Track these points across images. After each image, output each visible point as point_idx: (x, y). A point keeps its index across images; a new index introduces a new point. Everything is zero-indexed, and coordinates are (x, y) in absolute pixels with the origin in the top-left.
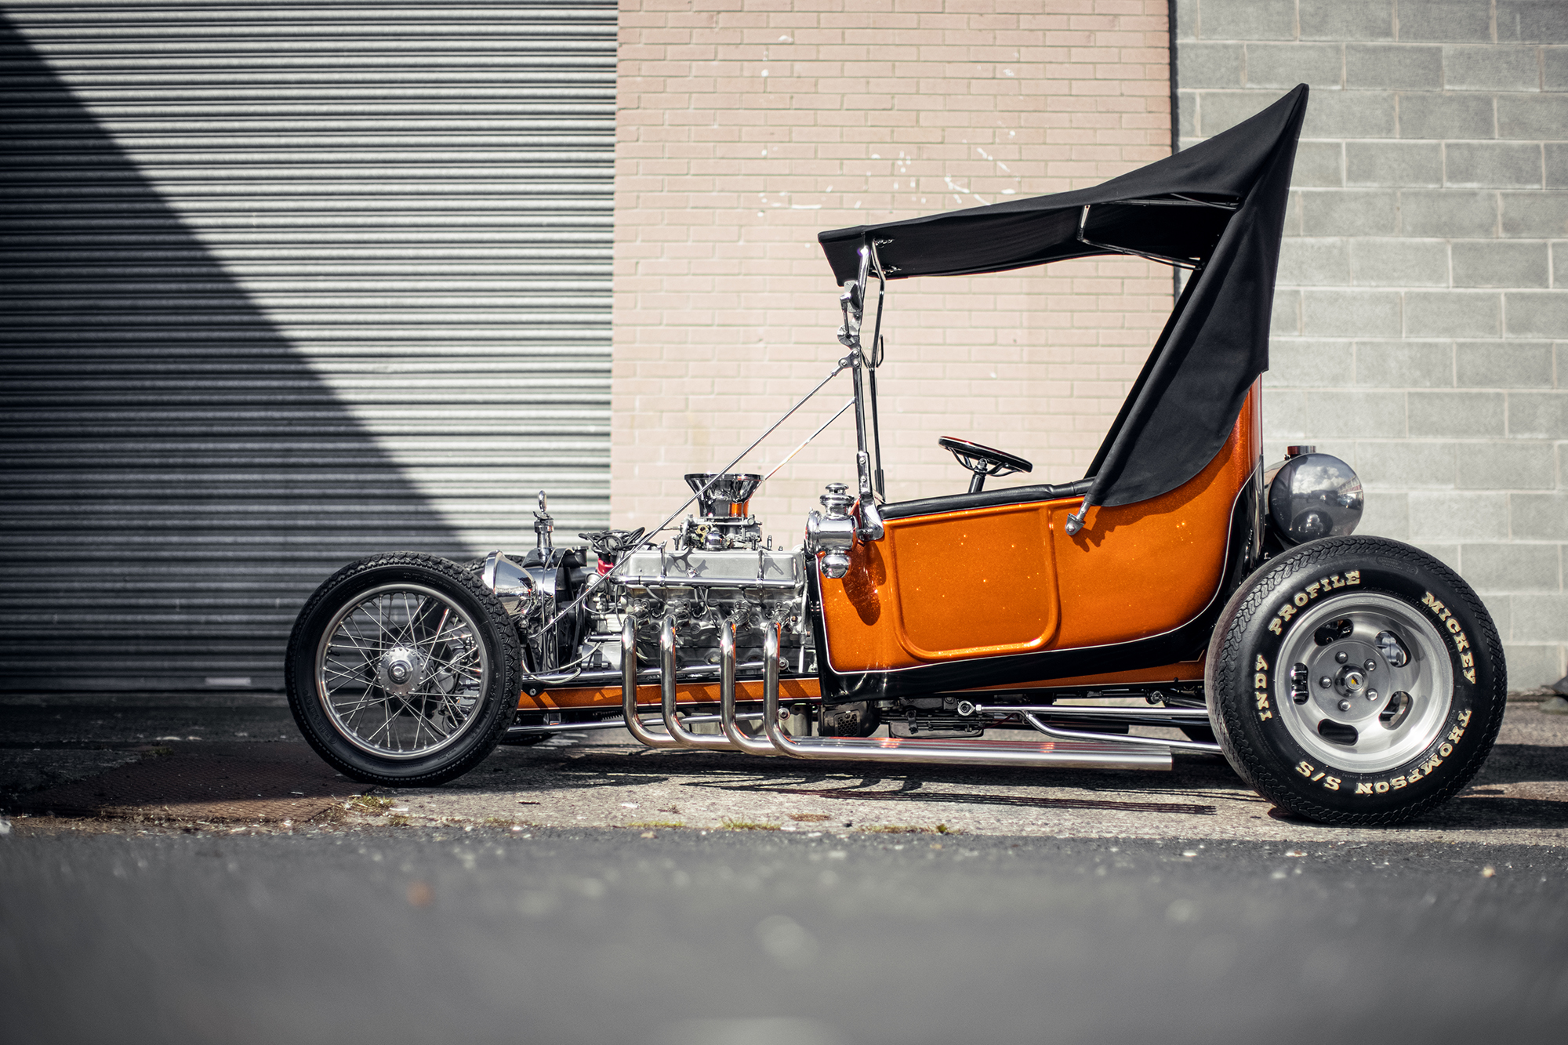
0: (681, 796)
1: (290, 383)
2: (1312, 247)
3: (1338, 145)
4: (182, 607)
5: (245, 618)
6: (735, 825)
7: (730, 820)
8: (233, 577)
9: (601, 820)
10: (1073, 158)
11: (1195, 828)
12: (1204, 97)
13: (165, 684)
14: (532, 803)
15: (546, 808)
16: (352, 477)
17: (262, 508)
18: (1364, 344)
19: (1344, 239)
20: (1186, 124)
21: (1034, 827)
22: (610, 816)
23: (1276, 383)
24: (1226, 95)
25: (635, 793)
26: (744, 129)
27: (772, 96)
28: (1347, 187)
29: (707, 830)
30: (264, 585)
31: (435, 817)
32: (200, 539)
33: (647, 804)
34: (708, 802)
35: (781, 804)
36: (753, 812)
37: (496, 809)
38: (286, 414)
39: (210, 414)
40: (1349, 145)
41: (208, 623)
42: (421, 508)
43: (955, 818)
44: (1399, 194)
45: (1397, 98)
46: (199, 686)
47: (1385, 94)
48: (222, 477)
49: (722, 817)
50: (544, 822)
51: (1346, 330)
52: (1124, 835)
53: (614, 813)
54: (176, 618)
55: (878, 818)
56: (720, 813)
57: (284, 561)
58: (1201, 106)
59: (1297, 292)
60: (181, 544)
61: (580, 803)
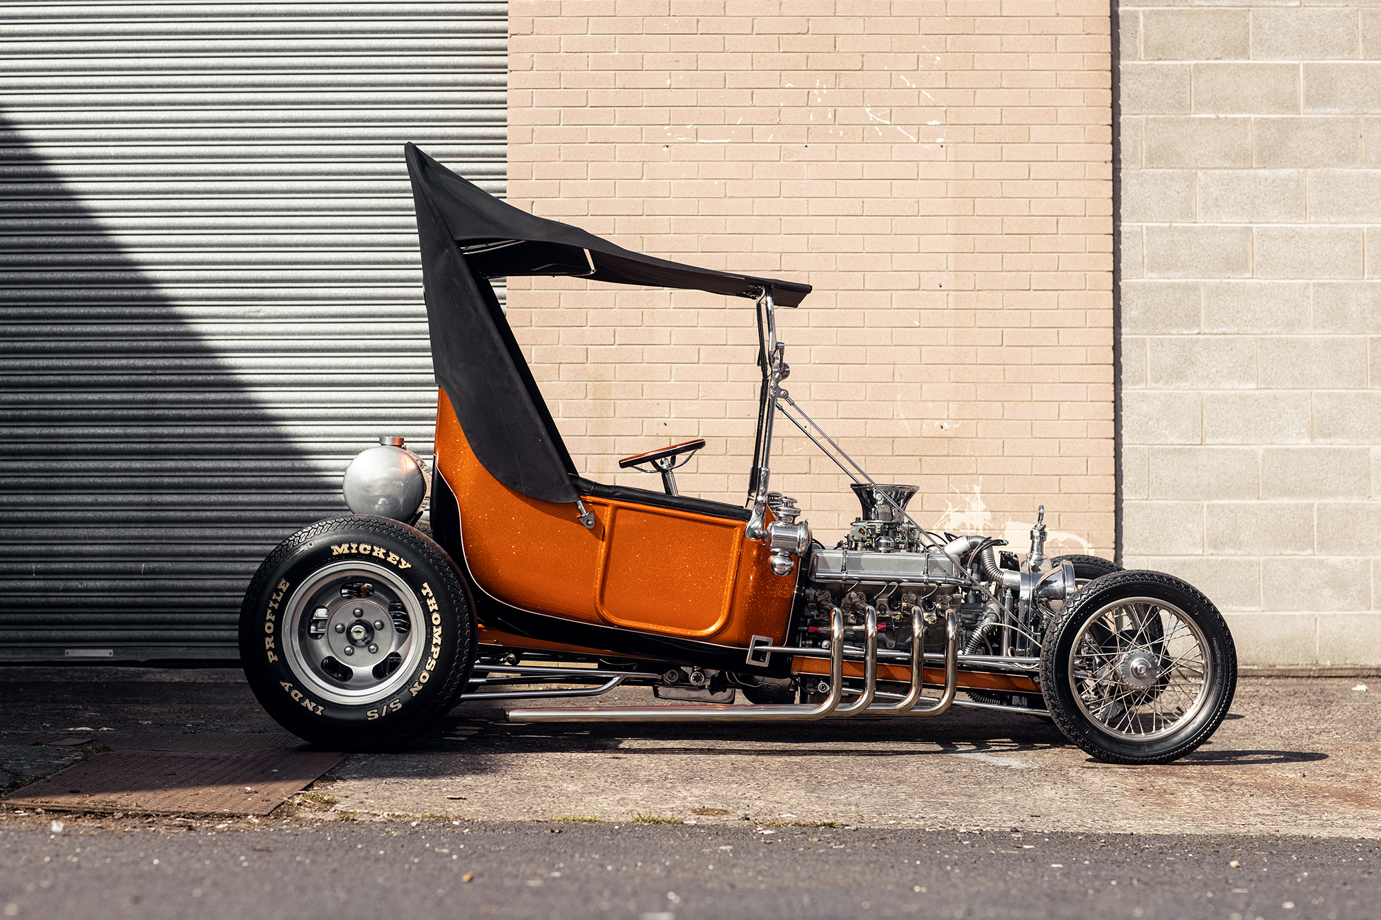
0: (593, 790)
1: (154, 328)
2: (1266, 180)
3: (1296, 67)
4: (38, 572)
5: (107, 584)
6: (643, 820)
7: (639, 815)
8: (93, 540)
9: (524, 814)
10: (1004, 85)
11: (1059, 821)
12: (1148, 16)
13: (21, 657)
14: (459, 798)
15: (471, 804)
16: (222, 430)
17: (125, 465)
18: (1322, 285)
19: (1302, 170)
20: (1128, 45)
21: (910, 821)
22: (532, 811)
23: (1225, 330)
24: (1172, 12)
25: (550, 788)
26: (647, 56)
27: (677, 20)
28: (1306, 113)
29: (619, 823)
30: (127, 548)
31: (377, 812)
32: (57, 499)
33: (563, 798)
34: (618, 797)
35: (685, 798)
36: (659, 806)
37: (429, 804)
38: (149, 362)
39: (66, 363)
40: (1307, 67)
41: (66, 590)
42: (297, 464)
43: (841, 812)
44: (1362, 120)
45: (1360, 15)
46: (57, 658)
47: (1348, 10)
48: (80, 431)
49: (631, 811)
50: (475, 817)
51: (1303, 271)
52: (989, 829)
53: (535, 807)
54: (32, 584)
55: (771, 812)
56: (629, 808)
57: (150, 522)
58: (1145, 27)
59: (1250, 229)
60: (37, 504)
61: (502, 798)
